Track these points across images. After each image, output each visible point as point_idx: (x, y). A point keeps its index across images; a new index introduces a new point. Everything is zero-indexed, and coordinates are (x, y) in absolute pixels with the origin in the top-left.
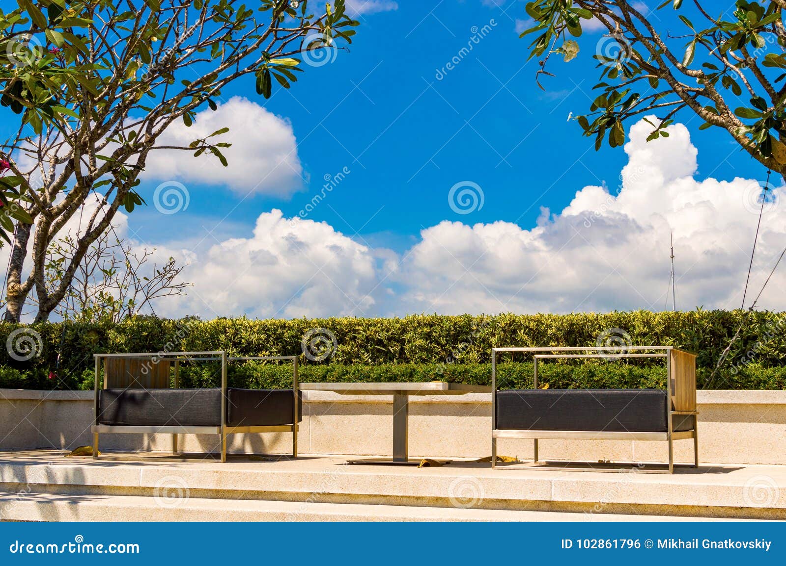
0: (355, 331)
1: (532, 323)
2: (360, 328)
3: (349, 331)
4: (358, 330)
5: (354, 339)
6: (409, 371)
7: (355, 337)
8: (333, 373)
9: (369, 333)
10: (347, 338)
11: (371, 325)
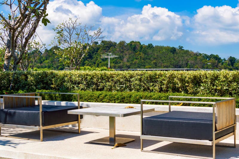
0: (113, 77)
1: (179, 76)
2: (115, 76)
3: (111, 77)
4: (114, 77)
5: (112, 80)
6: (129, 96)
7: (113, 80)
8: (102, 95)
9: (118, 78)
10: (110, 80)
11: (119, 75)
